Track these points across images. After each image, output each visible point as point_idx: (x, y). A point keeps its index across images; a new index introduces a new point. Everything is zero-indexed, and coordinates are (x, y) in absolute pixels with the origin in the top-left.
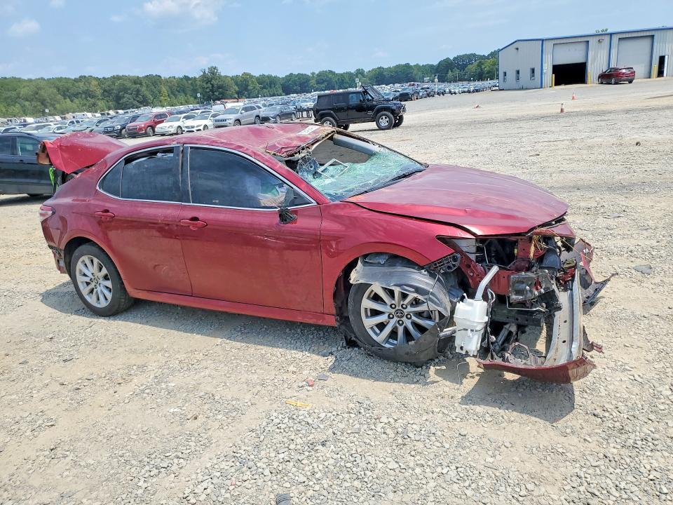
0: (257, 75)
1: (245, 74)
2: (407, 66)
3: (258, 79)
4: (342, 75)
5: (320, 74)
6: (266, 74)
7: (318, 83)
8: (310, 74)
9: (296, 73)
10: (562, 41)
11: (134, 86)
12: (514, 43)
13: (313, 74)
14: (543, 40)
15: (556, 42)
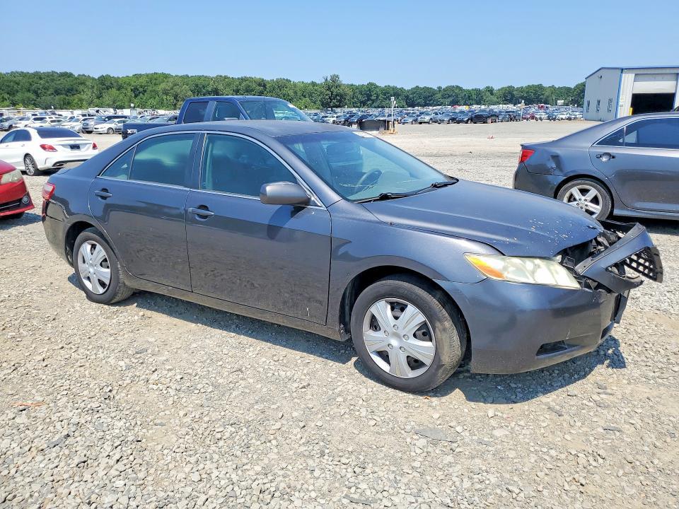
0: (383, 86)
1: (370, 84)
2: (540, 87)
3: (382, 90)
4: (468, 90)
5: (448, 88)
6: (391, 85)
7: (443, 97)
8: (436, 88)
9: (421, 86)
10: (645, 72)
11: (258, 87)
12: (598, 70)
13: (439, 88)
14: (622, 69)
15: (638, 72)
